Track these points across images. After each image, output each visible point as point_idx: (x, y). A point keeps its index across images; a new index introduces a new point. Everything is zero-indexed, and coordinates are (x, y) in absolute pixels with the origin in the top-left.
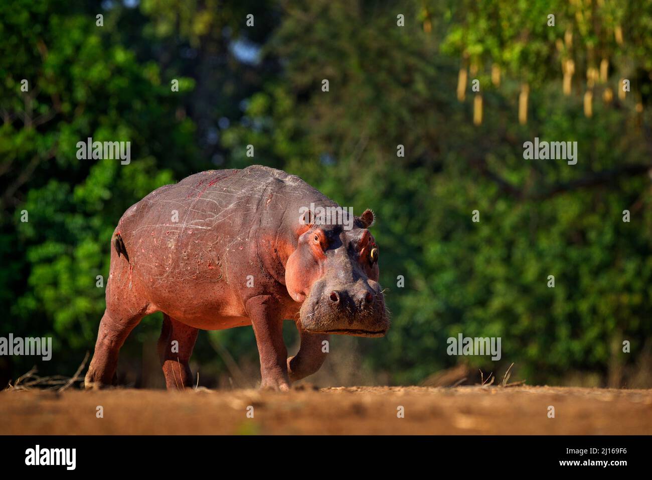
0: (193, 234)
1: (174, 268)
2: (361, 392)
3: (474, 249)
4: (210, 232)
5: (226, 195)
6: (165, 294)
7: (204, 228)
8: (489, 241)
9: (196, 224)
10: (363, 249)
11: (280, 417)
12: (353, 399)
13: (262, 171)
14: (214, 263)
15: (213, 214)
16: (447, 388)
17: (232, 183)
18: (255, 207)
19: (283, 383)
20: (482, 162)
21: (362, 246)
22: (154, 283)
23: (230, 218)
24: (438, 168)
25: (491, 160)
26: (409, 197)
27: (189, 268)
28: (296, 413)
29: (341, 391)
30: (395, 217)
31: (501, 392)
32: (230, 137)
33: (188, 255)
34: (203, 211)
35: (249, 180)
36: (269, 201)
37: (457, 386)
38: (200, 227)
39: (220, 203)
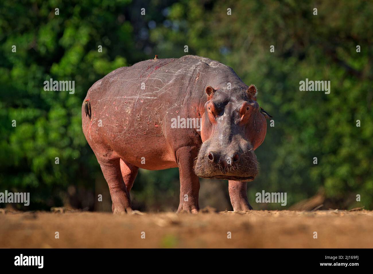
0: (144, 103)
1: (130, 127)
2: (249, 215)
3: (328, 114)
4: (156, 101)
5: (168, 75)
6: (123, 145)
7: (152, 98)
8: (339, 109)
9: (146, 96)
10: (243, 116)
11: (191, 232)
12: (243, 219)
13: (193, 59)
14: (158, 122)
15: (158, 88)
16: (309, 212)
17: (172, 67)
18: (187, 82)
19: (194, 208)
20: (333, 53)
21: (242, 114)
22: (115, 138)
23: (170, 90)
24: (302, 57)
25: (341, 52)
26: (284, 77)
27: (141, 127)
28: (203, 229)
29: (234, 214)
30: (273, 92)
31: (348, 215)
32: (156, 34)
33: (140, 117)
34: (152, 86)
35: (184, 65)
36: (197, 78)
37: (316, 211)
38: (149, 98)
39: (164, 80)
